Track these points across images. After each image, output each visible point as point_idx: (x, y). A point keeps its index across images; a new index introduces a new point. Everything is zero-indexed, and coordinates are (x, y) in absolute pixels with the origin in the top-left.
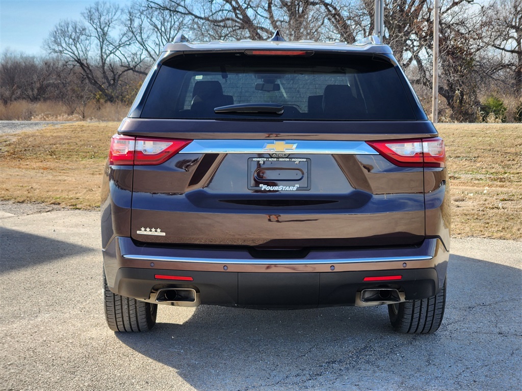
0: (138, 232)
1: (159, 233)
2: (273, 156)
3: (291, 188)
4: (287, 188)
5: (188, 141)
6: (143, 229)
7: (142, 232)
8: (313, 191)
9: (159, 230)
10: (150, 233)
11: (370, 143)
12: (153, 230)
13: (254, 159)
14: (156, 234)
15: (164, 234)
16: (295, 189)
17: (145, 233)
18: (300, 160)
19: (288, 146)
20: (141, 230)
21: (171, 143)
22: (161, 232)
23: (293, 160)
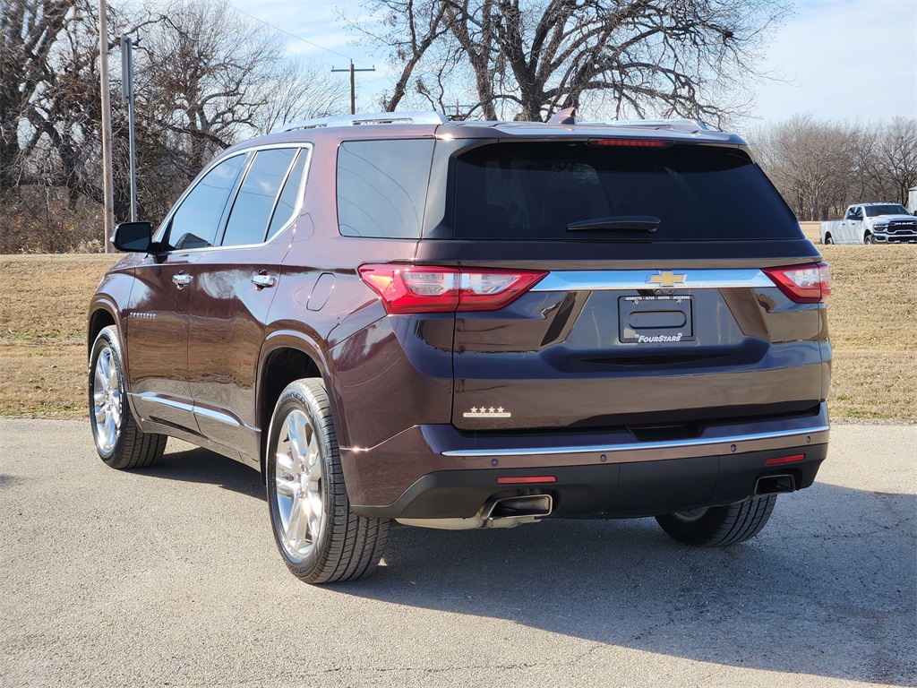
0: (465, 415)
1: (501, 414)
2: (656, 293)
3: (674, 338)
4: (669, 339)
5: (543, 273)
6: (474, 409)
7: (473, 414)
8: (698, 343)
9: (501, 409)
10: (486, 415)
11: (768, 271)
12: (492, 409)
13: (627, 299)
14: (496, 415)
15: (509, 415)
16: (678, 339)
17: (478, 415)
18: (683, 297)
19: (678, 278)
20: (471, 411)
21: (517, 277)
22: (504, 411)
23: (675, 298)
